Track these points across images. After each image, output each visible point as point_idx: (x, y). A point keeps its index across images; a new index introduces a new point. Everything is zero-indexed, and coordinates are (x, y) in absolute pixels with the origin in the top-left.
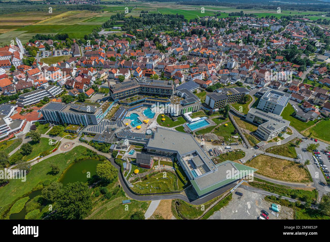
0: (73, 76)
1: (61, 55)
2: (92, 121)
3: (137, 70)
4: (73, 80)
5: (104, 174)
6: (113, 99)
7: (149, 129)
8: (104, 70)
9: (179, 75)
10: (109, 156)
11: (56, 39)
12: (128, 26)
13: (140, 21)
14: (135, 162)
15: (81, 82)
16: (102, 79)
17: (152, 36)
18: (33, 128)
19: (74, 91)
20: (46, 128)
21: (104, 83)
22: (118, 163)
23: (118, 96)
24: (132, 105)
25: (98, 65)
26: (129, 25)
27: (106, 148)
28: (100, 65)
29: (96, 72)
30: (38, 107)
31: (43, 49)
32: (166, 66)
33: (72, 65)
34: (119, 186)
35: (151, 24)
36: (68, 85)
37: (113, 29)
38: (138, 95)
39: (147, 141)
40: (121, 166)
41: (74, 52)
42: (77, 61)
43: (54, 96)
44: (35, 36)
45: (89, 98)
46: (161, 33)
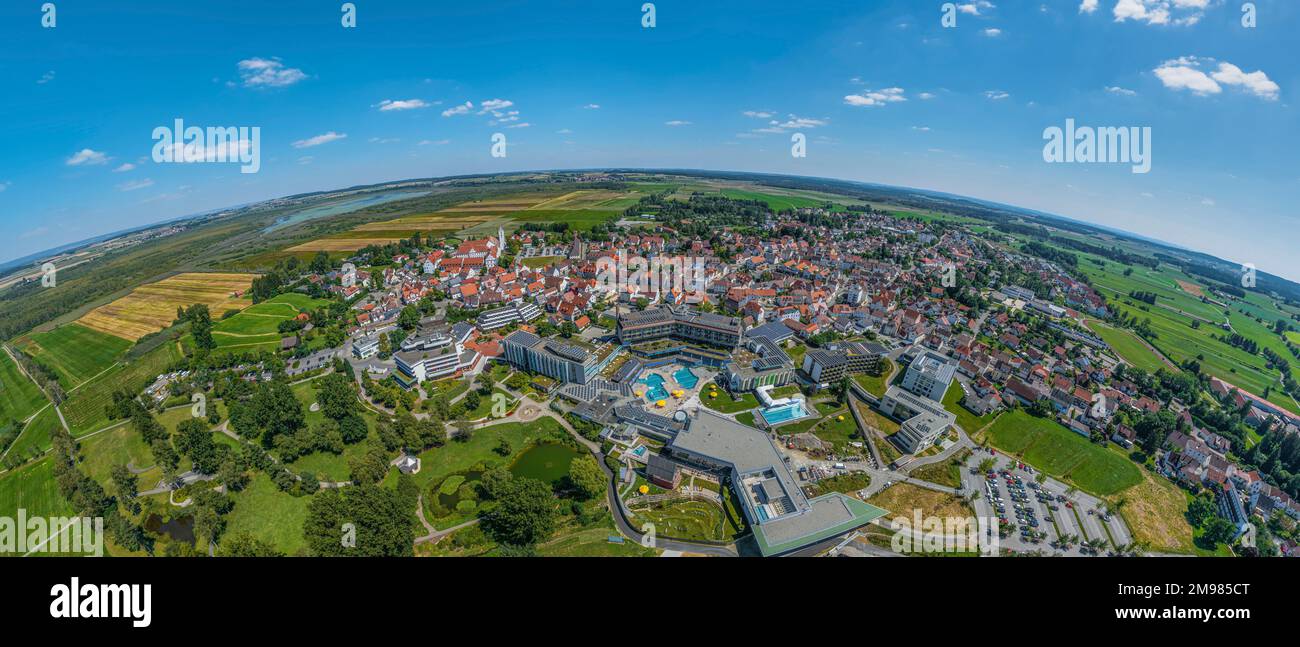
0: (562, 290)
1: (551, 254)
2: (577, 377)
4: (560, 297)
5: (582, 479)
6: (621, 341)
7: (682, 411)
9: (753, 309)
10: (596, 448)
11: (550, 231)
12: (666, 215)
13: (688, 207)
14: (643, 470)
15: (571, 302)
16: (607, 301)
17: (708, 232)
18: (487, 368)
19: (557, 317)
20: (504, 372)
21: (609, 309)
22: (612, 465)
23: (630, 337)
24: (654, 357)
26: (668, 213)
27: (593, 432)
30: (500, 335)
31: (529, 244)
32: (729, 289)
33: (564, 272)
34: (607, 509)
35: (707, 213)
36: (550, 305)
37: (641, 218)
38: (668, 339)
39: (675, 434)
40: (614, 473)
41: (571, 251)
42: (573, 266)
43: (527, 321)
44: (523, 225)
45: (580, 333)
46: (726, 229)
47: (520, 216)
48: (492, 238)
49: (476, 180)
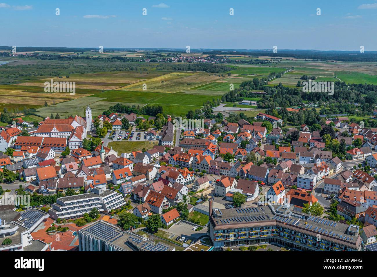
0: (150, 178)
1: (142, 139)
3: (274, 187)
4: (148, 186)
6: (213, 240)
8: (209, 177)
9: (376, 216)
11: (142, 114)
12: (270, 101)
13: (296, 93)
15: (160, 193)
16: (200, 194)
17: (318, 122)
19: (144, 209)
21: (201, 203)
23: (223, 237)
25: (199, 166)
26: (272, 99)
28: (202, 166)
29: (193, 178)
30: (76, 225)
31: (118, 127)
32: (344, 189)
33: (154, 159)
35: (318, 100)
36: (137, 194)
37: (241, 103)
38: (267, 244)
41: (163, 136)
42: (165, 153)
43: (109, 211)
44: (113, 105)
45: (167, 228)
46: (340, 118)
47: (110, 96)
48: (77, 118)
49: (62, 54)
